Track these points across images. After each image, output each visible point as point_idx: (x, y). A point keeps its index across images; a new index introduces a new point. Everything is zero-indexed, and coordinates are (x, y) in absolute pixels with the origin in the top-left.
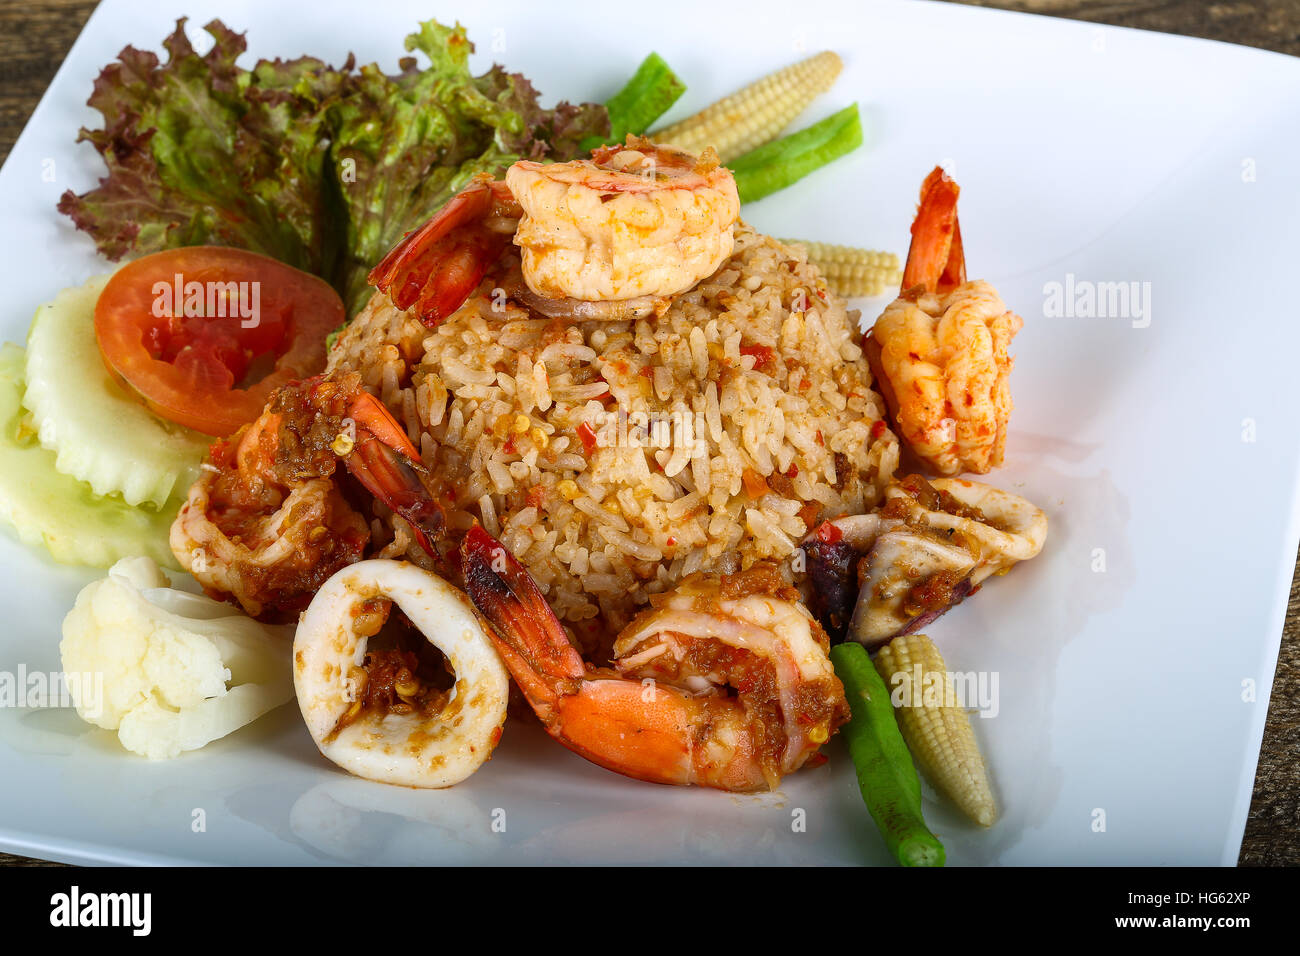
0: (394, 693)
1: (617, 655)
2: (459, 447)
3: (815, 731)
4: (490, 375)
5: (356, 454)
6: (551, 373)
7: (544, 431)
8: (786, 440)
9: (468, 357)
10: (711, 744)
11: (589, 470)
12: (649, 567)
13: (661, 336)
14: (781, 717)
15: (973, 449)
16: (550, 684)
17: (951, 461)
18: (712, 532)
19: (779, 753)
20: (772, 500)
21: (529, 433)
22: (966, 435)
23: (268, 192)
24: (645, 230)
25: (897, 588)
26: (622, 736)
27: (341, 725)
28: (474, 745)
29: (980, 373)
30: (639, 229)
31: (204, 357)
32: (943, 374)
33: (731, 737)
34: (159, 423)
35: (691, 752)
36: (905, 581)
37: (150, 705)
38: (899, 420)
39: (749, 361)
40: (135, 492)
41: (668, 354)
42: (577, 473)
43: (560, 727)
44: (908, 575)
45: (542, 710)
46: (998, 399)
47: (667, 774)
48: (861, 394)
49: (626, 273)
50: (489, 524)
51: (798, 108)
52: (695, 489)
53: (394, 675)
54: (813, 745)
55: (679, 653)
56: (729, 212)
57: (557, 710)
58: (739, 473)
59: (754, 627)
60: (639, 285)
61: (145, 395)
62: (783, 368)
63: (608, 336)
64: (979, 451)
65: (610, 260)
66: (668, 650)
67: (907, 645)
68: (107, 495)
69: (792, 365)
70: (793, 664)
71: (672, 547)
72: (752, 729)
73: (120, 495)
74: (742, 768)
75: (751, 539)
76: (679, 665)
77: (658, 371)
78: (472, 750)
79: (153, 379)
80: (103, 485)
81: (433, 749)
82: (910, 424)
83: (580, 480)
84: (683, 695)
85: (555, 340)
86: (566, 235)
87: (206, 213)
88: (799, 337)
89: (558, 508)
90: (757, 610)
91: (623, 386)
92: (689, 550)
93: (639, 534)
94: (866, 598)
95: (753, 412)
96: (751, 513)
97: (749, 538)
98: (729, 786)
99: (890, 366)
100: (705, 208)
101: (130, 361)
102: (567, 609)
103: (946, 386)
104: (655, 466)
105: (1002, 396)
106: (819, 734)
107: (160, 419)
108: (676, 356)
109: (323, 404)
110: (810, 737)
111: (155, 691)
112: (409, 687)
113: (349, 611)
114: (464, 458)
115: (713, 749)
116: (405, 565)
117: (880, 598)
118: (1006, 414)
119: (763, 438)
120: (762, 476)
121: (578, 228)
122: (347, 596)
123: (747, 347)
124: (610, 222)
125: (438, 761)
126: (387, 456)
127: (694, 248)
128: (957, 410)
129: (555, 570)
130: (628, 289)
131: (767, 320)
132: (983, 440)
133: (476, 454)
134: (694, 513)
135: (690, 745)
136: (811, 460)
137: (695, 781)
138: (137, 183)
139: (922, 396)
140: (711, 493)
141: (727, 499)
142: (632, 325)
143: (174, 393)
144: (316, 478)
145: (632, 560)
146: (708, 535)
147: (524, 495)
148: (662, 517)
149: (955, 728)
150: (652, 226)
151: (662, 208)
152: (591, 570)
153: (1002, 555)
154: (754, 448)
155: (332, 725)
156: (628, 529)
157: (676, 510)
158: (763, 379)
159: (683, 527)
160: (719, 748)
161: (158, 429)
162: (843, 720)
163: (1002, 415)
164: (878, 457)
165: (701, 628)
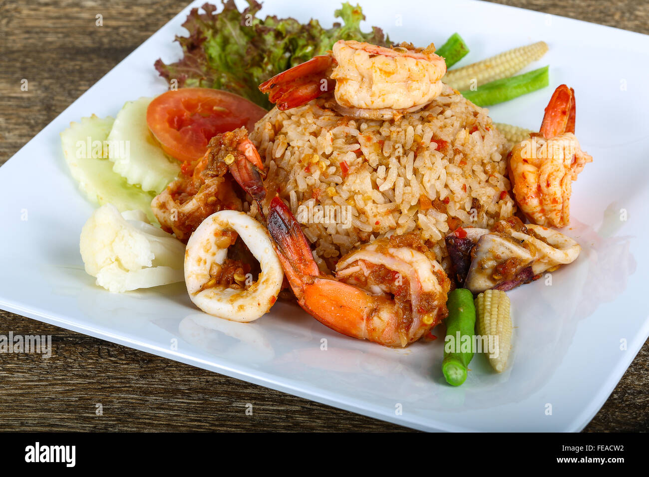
0: (233, 279)
1: (337, 269)
2: (286, 168)
3: (426, 317)
4: (308, 137)
5: (235, 165)
6: (335, 138)
7: (325, 163)
8: (446, 186)
9: (300, 128)
10: (375, 319)
11: (343, 184)
12: (366, 234)
13: (393, 129)
14: (411, 310)
15: (551, 211)
16: (300, 278)
17: (541, 217)
18: (399, 222)
19: (408, 328)
20: (432, 211)
21: (317, 163)
22: (546, 203)
23: (257, 73)
24: (388, 74)
25: (490, 264)
26: (333, 308)
27: (203, 288)
28: (260, 303)
29: (555, 171)
30: (386, 72)
31: (195, 131)
32: (538, 171)
33: (386, 317)
34: (168, 158)
35: (365, 320)
36: (494, 261)
37: (114, 266)
38: (514, 191)
39: (434, 145)
40: (147, 185)
41: (394, 136)
42: (337, 184)
43: (304, 301)
44: (496, 258)
45: (296, 291)
46: (564, 187)
47: (354, 332)
48: (496, 176)
49: (377, 94)
50: (293, 205)
51: (522, 65)
52: (395, 201)
53: (235, 271)
54: (425, 325)
55: (367, 272)
56: (435, 73)
57: (303, 291)
58: (418, 196)
59: (403, 261)
60: (384, 101)
61: (160, 141)
62: (452, 152)
63: (368, 126)
64: (554, 213)
65: (371, 88)
66: (361, 269)
67: (492, 294)
68: (134, 185)
69: (457, 152)
70: (419, 282)
71: (378, 226)
72: (397, 313)
73: (140, 187)
74: (389, 333)
75: (419, 229)
76: (367, 278)
77: (386, 143)
78: (259, 305)
79: (167, 136)
80: (132, 181)
81: (240, 302)
82: (519, 194)
83: (337, 187)
84: (366, 293)
85: (341, 124)
86: (353, 74)
87: (222, 77)
88: (465, 141)
89: (325, 200)
90: (405, 254)
91: (367, 147)
92: (387, 229)
93: (363, 218)
94: (474, 268)
95: (430, 169)
96: (421, 216)
97: (418, 228)
98: (383, 341)
99: (513, 165)
100: (422, 68)
101: (158, 127)
102: (325, 251)
103: (539, 177)
104: (376, 187)
105: (566, 185)
106: (429, 320)
107: (168, 156)
108: (397, 138)
109: (226, 141)
110: (423, 320)
111: (117, 260)
112: (241, 277)
113: (213, 233)
114: (288, 173)
115: (376, 321)
116: (242, 214)
117: (481, 268)
118: (567, 194)
119: (433, 181)
120: (430, 200)
121: (358, 70)
122: (213, 225)
123: (434, 139)
124: (372, 67)
125: (241, 307)
126: (249, 166)
127: (414, 87)
128: (543, 189)
129: (320, 230)
130: (378, 103)
131: (450, 130)
132: (555, 206)
133: (292, 172)
134: (391, 212)
135: (365, 317)
136: (457, 197)
137: (368, 337)
138: (195, 62)
139: (526, 180)
140: (402, 203)
141: (409, 207)
142: (382, 122)
143: (174, 143)
144: (217, 176)
145: (358, 231)
146: (397, 223)
147: (310, 194)
148: (374, 210)
149: (501, 330)
150: (392, 71)
151: (397, 63)
152: (337, 233)
153: (549, 257)
154: (428, 185)
155: (199, 288)
156: (357, 215)
157: (382, 209)
158: (439, 155)
159: (384, 217)
160: (379, 320)
161: (166, 160)
162: (443, 316)
163: (566, 195)
164: (500, 207)
165: (377, 259)
